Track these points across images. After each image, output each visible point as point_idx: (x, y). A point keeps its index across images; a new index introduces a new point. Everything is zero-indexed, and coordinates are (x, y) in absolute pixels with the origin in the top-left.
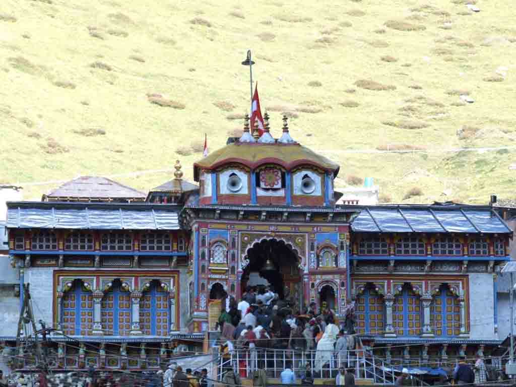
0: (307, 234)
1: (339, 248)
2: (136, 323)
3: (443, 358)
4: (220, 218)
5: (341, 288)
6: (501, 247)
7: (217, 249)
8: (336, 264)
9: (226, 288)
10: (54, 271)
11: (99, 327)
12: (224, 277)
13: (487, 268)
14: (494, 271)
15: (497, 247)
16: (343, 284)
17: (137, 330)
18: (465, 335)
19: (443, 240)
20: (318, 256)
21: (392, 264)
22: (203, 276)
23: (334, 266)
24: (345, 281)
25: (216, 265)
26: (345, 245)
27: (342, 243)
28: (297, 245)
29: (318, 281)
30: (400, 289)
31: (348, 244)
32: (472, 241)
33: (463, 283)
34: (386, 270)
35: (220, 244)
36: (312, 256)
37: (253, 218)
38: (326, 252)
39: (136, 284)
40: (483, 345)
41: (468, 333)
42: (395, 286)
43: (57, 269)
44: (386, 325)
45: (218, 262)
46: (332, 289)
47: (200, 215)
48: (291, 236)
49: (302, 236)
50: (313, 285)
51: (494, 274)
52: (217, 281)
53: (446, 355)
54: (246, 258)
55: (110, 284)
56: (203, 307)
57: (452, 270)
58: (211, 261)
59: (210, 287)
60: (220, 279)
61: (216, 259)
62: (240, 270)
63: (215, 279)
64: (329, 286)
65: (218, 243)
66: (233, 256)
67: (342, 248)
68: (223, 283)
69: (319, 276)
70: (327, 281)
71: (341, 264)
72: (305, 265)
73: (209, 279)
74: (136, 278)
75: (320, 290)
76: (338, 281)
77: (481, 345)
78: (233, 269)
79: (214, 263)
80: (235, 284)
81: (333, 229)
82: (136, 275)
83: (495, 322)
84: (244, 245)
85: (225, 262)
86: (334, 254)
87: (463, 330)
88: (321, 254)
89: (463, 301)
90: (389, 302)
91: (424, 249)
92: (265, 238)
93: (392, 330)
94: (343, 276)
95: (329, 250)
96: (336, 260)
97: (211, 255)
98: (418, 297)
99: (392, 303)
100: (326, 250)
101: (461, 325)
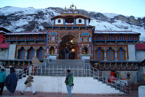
0: (79, 33)
1: (89, 37)
4: (54, 29)
6: (137, 38)
7: (52, 37)
8: (88, 41)
9: (55, 47)
10: (16, 45)
11: (26, 57)
12: (54, 44)
13: (133, 43)
14: (135, 44)
15: (136, 38)
16: (90, 46)
18: (127, 60)
19: (120, 36)
20: (82, 39)
21: (106, 42)
22: (48, 44)
26: (91, 36)
27: (90, 35)
28: (76, 36)
29: (82, 45)
30: (108, 49)
31: (92, 35)
32: (128, 36)
33: (126, 47)
34: (104, 44)
35: (54, 36)
36: (81, 39)
37: (64, 29)
39: (36, 48)
40: (133, 63)
42: (107, 48)
43: (17, 44)
44: (104, 58)
45: (53, 40)
46: (87, 48)
47: (48, 29)
48: (75, 34)
49: (78, 34)
50: (81, 46)
51: (135, 45)
53: (122, 65)
54: (61, 40)
55: (30, 48)
56: (47, 52)
57: (123, 44)
59: (50, 47)
60: (53, 45)
61: (52, 40)
62: (59, 42)
63: (52, 45)
66: (57, 39)
67: (90, 37)
68: (54, 46)
69: (83, 44)
70: (85, 46)
72: (78, 41)
73: (50, 45)
74: (36, 46)
75: (83, 48)
76: (89, 45)
78: (57, 42)
80: (57, 46)
81: (87, 32)
82: (36, 45)
83: (136, 57)
84: (61, 36)
85: (55, 41)
87: (126, 59)
88: (83, 38)
89: (126, 51)
91: (115, 38)
92: (67, 34)
93: (106, 59)
94: (90, 44)
95: (86, 37)
96: (88, 40)
97: (51, 39)
98: (113, 51)
99: (106, 52)
100: (85, 37)
101: (126, 58)
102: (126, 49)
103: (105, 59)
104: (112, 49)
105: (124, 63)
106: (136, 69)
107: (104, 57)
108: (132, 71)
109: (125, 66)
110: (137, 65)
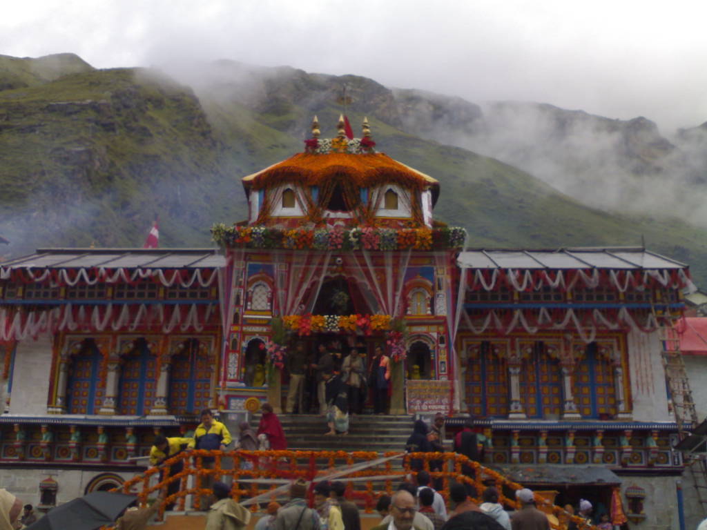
1: (436, 287)
2: (160, 398)
3: (597, 450)
5: (440, 345)
7: (257, 290)
8: (433, 310)
11: (111, 403)
12: (265, 325)
14: (661, 325)
16: (442, 340)
17: (160, 408)
18: (625, 416)
20: (405, 299)
22: (236, 328)
23: (429, 312)
24: (444, 336)
25: (254, 313)
26: (444, 283)
27: (440, 280)
30: (530, 351)
31: (449, 280)
33: (618, 341)
35: (263, 283)
38: (417, 293)
39: (165, 345)
40: (656, 431)
41: (631, 413)
42: (522, 346)
44: (511, 402)
45: (259, 308)
46: (426, 347)
48: (365, 271)
51: (661, 329)
52: (257, 336)
53: (601, 446)
55: (131, 346)
56: (232, 373)
58: (249, 308)
60: (260, 333)
61: (255, 304)
63: (253, 334)
64: (421, 342)
65: (260, 282)
67: (440, 287)
70: (419, 336)
71: (438, 311)
73: (243, 334)
74: (166, 336)
75: (408, 349)
76: (435, 335)
77: (653, 431)
79: (251, 310)
83: (669, 396)
85: (269, 308)
86: (428, 296)
87: (622, 407)
88: (409, 296)
90: (514, 368)
91: (562, 293)
92: (329, 274)
93: (520, 409)
94: (441, 329)
95: (421, 290)
96: (432, 305)
97: (249, 299)
98: (556, 362)
99: (518, 370)
100: (416, 290)
101: (619, 402)
102: (617, 355)
103: (513, 409)
104: (548, 355)
105: (613, 436)
106: (670, 465)
107: (509, 401)
108: (655, 481)
109: (616, 452)
110: (675, 443)
